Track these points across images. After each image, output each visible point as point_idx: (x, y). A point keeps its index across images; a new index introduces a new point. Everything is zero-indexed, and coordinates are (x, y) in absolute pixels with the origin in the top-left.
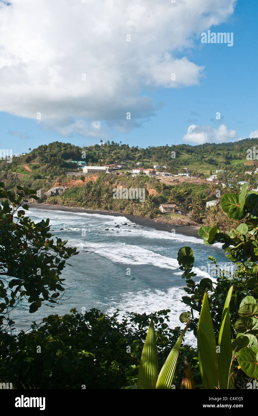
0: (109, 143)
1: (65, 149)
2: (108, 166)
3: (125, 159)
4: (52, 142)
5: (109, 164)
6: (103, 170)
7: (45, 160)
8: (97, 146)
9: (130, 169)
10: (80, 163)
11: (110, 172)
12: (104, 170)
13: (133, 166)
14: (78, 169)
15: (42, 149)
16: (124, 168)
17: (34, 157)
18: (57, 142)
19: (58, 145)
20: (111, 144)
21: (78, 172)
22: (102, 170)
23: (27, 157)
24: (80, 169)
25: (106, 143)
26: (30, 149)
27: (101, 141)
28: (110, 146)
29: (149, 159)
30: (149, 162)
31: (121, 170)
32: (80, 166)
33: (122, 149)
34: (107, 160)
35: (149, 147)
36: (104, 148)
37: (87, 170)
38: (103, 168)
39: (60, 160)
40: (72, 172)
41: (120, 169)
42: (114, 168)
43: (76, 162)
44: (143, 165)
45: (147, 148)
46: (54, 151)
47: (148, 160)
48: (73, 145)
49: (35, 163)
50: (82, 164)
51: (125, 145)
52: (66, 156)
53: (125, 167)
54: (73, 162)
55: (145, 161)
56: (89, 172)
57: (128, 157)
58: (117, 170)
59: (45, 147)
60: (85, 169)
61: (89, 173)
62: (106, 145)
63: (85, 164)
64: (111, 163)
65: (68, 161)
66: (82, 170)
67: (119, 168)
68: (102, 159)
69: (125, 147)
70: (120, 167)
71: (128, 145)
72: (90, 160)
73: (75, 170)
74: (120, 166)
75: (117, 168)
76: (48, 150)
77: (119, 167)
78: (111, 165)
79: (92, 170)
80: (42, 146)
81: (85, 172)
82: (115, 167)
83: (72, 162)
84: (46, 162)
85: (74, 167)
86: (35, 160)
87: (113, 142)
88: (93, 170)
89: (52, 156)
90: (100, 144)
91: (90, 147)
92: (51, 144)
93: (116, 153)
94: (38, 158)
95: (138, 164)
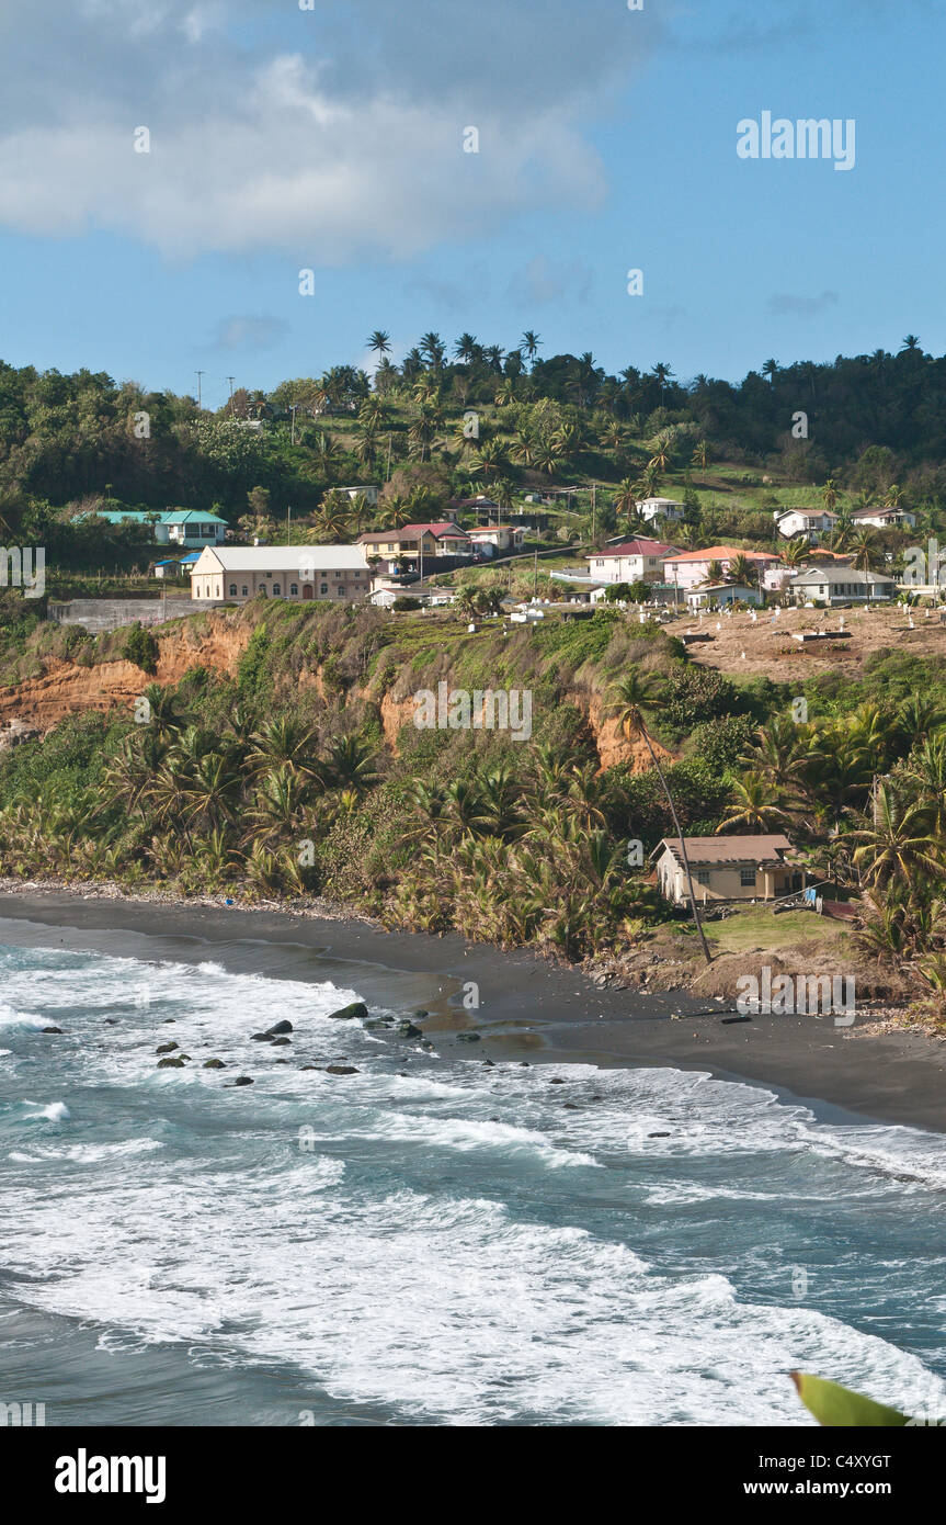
0: (438, 353)
2: (393, 535)
3: (558, 478)
5: (408, 522)
6: (346, 572)
8: (345, 382)
9: (571, 554)
10: (174, 524)
11: (404, 582)
12: (357, 572)
13: (609, 524)
14: (159, 572)
16: (530, 548)
19: (5, 386)
20: (452, 357)
21: (155, 596)
22: (338, 573)
24: (171, 568)
25: (416, 353)
27: (380, 341)
28: (446, 378)
29: (751, 464)
30: (758, 484)
31: (496, 567)
32: (174, 548)
33: (540, 395)
34: (394, 491)
35: (771, 366)
36: (396, 399)
37: (219, 580)
38: (352, 557)
40: (106, 596)
41: (496, 556)
42: (441, 552)
43: (140, 517)
44: (692, 514)
45: (752, 375)
47: (742, 473)
48: (126, 387)
50: (192, 530)
51: (563, 363)
52: (67, 475)
53: (539, 537)
54: (116, 517)
55: (724, 480)
56: (233, 592)
57: (583, 461)
58: (470, 562)
60: (209, 570)
61: (240, 600)
62: (414, 365)
63: (212, 527)
64: (426, 511)
66: (187, 581)
67: (488, 551)
68: (355, 482)
69: (570, 377)
70: (494, 540)
71: (588, 357)
72: (256, 494)
73: (134, 578)
74: (488, 537)
75: (470, 547)
77: (483, 538)
78: (417, 532)
79: (261, 580)
81: (203, 596)
82: (454, 546)
83: (107, 521)
85: (133, 563)
87: (467, 344)
88: (269, 574)
90: (369, 365)
91: (288, 392)
95: (649, 508)
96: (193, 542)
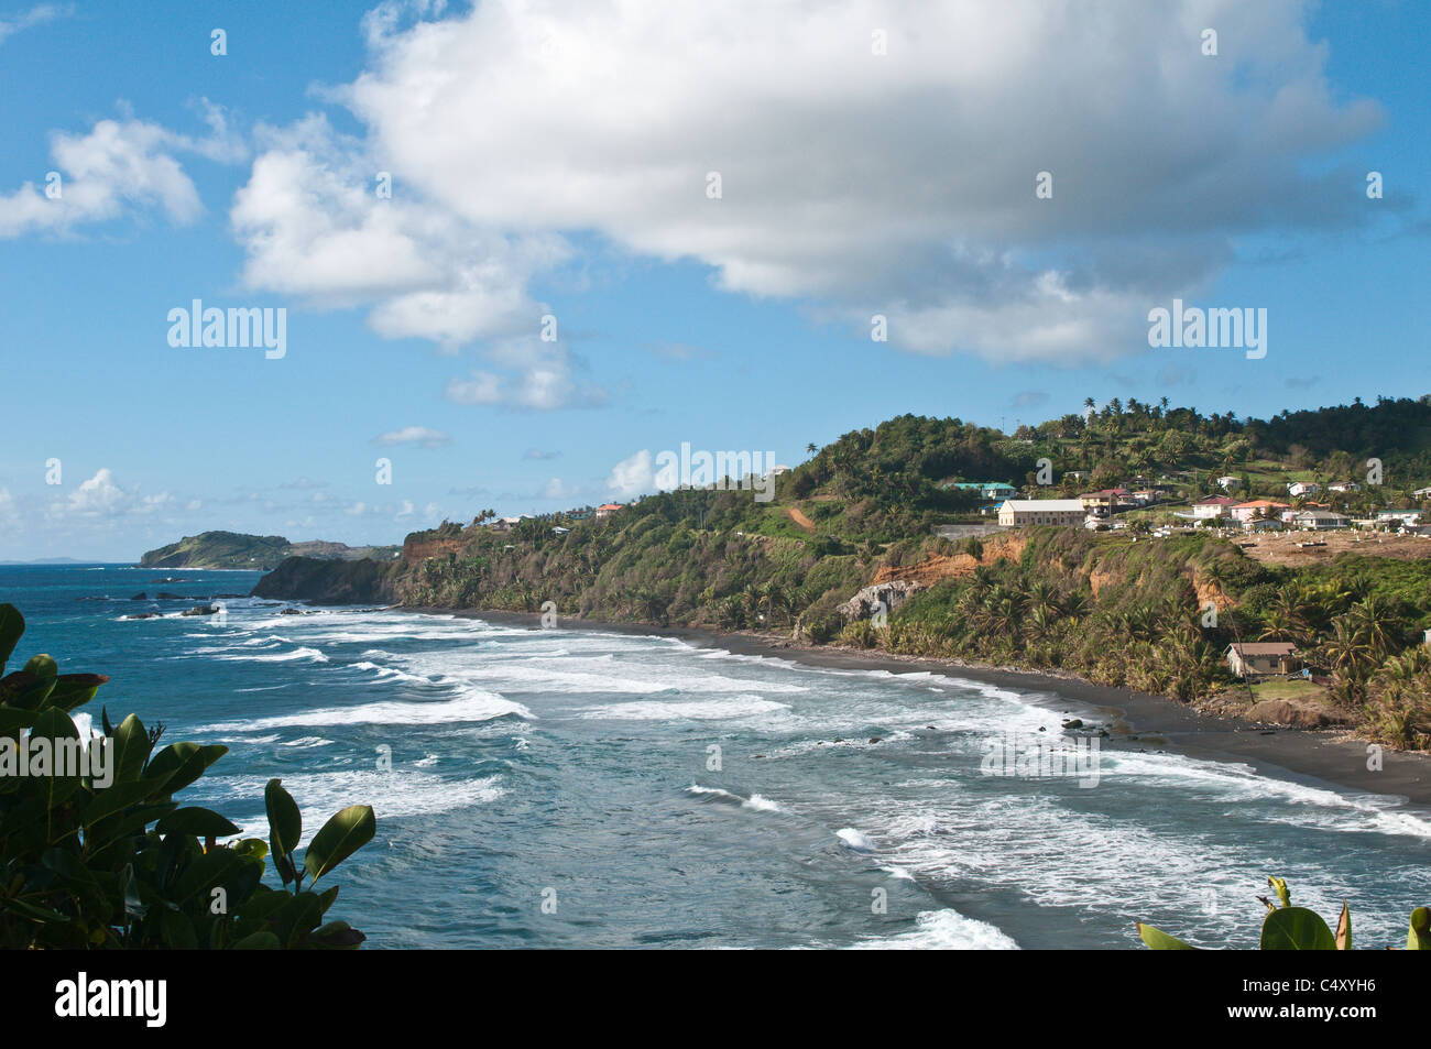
0: (1119, 409)
1: (936, 442)
2: (1096, 495)
3: (1178, 467)
4: (890, 419)
5: (1104, 488)
6: (1074, 512)
7: (860, 485)
8: (1072, 423)
9: (1184, 504)
10: (991, 489)
11: (1102, 517)
12: (1079, 513)
13: (1204, 490)
14: (983, 512)
15: (855, 446)
16: (1163, 501)
17: (825, 475)
18: (909, 416)
19: (912, 427)
20: (1126, 410)
21: (982, 523)
22: (1069, 513)
23: (799, 478)
24: (989, 510)
25: (1108, 408)
26: (812, 447)
27: (1090, 402)
28: (1122, 420)
29: (1276, 460)
30: (1279, 470)
31: (1148, 510)
32: (990, 501)
33: (1169, 427)
34: (1097, 474)
35: (1285, 412)
36: (1098, 429)
37: (1012, 516)
38: (1076, 505)
39: (915, 484)
40: (958, 523)
41: (1147, 505)
42: (1120, 503)
43: (975, 486)
44: (1246, 485)
45: (1275, 417)
46: (896, 452)
47: (1271, 464)
48: (968, 424)
49: (825, 498)
50: (999, 492)
51: (1181, 411)
52: (940, 466)
53: (1168, 496)
54: (963, 486)
55: (1262, 468)
56: (1019, 522)
57: (1192, 457)
58: (1134, 508)
59: (864, 440)
60: (1007, 512)
61: (1022, 526)
62: (1107, 414)
63: (1009, 491)
64: (1110, 483)
65: (944, 486)
66: (996, 516)
67: (1143, 502)
68: (1078, 469)
69: (1184, 419)
70: (1147, 497)
71: (1193, 409)
73: (971, 515)
74: (1143, 496)
75: (1135, 500)
76: (874, 449)
77: (1141, 496)
78: (1108, 493)
79: (1031, 516)
80: (854, 434)
81: (1004, 524)
82: (1126, 500)
83: (959, 489)
84: (864, 491)
85: (971, 507)
86: (829, 486)
87: (1133, 403)
88: (1036, 513)
89: (886, 468)
90: (1086, 413)
91: (1048, 427)
92: (886, 426)
93: (1140, 447)
94: (838, 478)
95: (1224, 482)
96: (1000, 498)
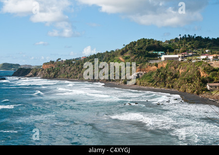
1: (149, 44)
2: (181, 54)
3: (198, 48)
7: (134, 52)
8: (176, 39)
9: (199, 55)
10: (160, 53)
11: (182, 58)
12: (177, 58)
13: (203, 53)
15: (133, 44)
16: (195, 55)
17: (127, 51)
18: (144, 39)
19: (144, 40)
20: (187, 37)
21: (158, 60)
22: (175, 57)
23: (121, 51)
24: (159, 57)
26: (124, 45)
27: (180, 35)
28: (187, 39)
29: (217, 46)
32: (160, 55)
33: (196, 40)
34: (181, 49)
36: (182, 41)
38: (177, 56)
39: (144, 52)
40: (153, 60)
41: (191, 56)
42: (186, 55)
43: (157, 52)
44: (211, 52)
45: (218, 38)
46: (141, 46)
48: (155, 40)
49: (127, 55)
50: (161, 53)
52: (149, 49)
55: (214, 48)
56: (165, 59)
57: (200, 46)
58: (188, 56)
60: (163, 57)
62: (183, 37)
63: (163, 53)
64: (184, 51)
65: (150, 52)
66: (161, 58)
68: (177, 49)
69: (199, 38)
71: (201, 36)
72: (168, 50)
73: (156, 58)
74: (191, 54)
76: (136, 45)
78: (183, 53)
80: (132, 42)
81: (162, 60)
83: (153, 53)
84: (134, 54)
85: (155, 56)
86: (127, 53)
87: (189, 35)
88: (169, 58)
89: (139, 49)
90: (179, 38)
91: (171, 40)
92: (139, 40)
93: (190, 44)
94: (129, 51)
95: (207, 51)
96: (162, 55)
